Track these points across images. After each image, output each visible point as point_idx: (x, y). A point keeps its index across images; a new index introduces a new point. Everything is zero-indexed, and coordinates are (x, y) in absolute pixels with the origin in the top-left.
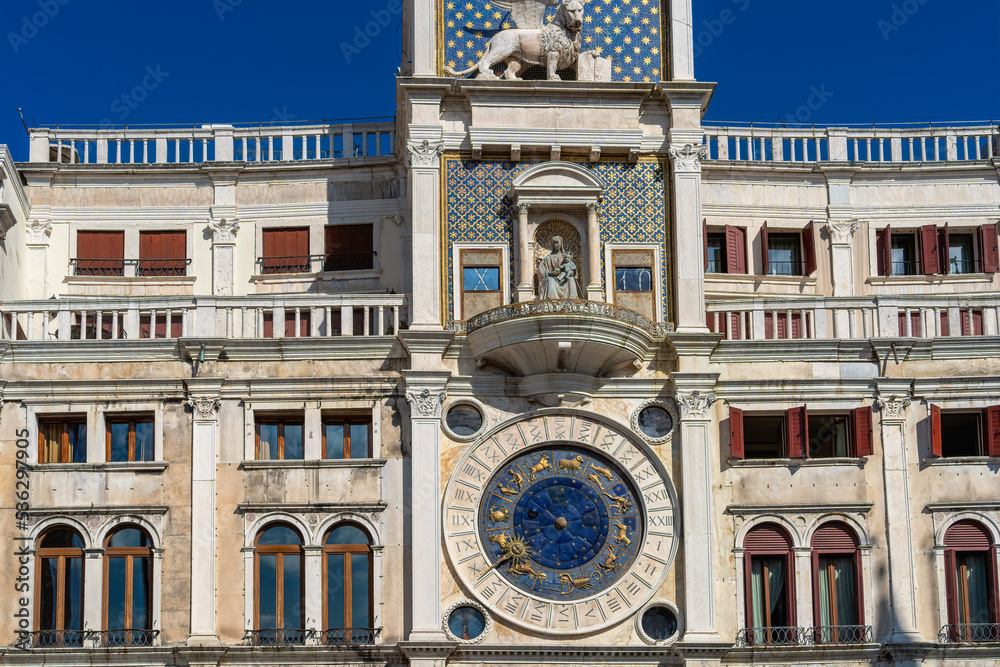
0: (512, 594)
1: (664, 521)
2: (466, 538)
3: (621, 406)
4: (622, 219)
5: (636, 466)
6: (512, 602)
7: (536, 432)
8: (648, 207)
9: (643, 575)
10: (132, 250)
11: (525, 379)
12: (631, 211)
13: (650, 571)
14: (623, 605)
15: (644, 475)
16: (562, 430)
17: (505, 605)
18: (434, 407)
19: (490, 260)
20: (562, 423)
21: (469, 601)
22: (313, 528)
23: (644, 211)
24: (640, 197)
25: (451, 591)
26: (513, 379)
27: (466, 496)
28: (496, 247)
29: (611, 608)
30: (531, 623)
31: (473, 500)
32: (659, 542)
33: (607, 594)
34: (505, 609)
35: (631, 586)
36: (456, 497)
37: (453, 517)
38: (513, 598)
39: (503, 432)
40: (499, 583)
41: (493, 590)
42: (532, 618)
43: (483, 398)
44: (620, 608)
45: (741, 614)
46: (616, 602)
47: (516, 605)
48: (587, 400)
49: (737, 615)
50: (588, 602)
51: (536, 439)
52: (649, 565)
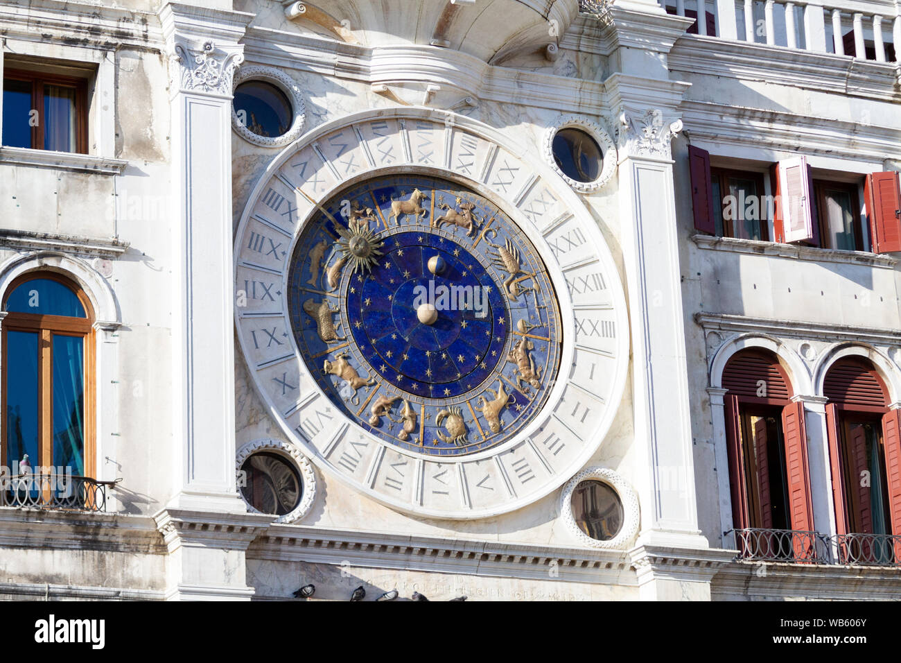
0: (351, 436)
1: (599, 328)
2: (270, 324)
6: (351, 451)
13: (580, 414)
14: (541, 470)
16: (429, 148)
17: (337, 454)
21: (277, 443)
27: (267, 247)
29: (520, 477)
30: (385, 492)
31: (280, 255)
32: (593, 365)
33: (512, 450)
34: (340, 463)
35: (551, 437)
36: (249, 247)
37: (246, 282)
38: (352, 443)
39: (330, 139)
40: (327, 414)
41: (318, 427)
42: (386, 484)
43: (296, 74)
44: (533, 477)
45: (725, 503)
46: (527, 465)
47: (358, 458)
48: (471, 102)
49: (718, 504)
50: (481, 463)
51: (386, 160)
52: (579, 403)
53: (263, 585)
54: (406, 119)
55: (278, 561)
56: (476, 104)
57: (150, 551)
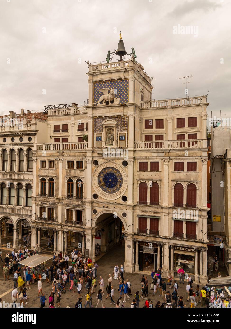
0: (102, 192)
1: (126, 181)
3: (120, 161)
4: (121, 127)
5: (122, 171)
7: (106, 165)
9: (122, 190)
10: (61, 128)
12: (122, 126)
15: (123, 173)
16: (110, 165)
17: (101, 194)
19: (100, 135)
21: (96, 193)
22: (74, 180)
23: (125, 126)
28: (101, 133)
31: (97, 176)
32: (125, 185)
33: (117, 193)
37: (94, 179)
39: (101, 165)
41: (99, 191)
43: (98, 159)
44: (118, 196)
50: (114, 194)
53: (94, 205)
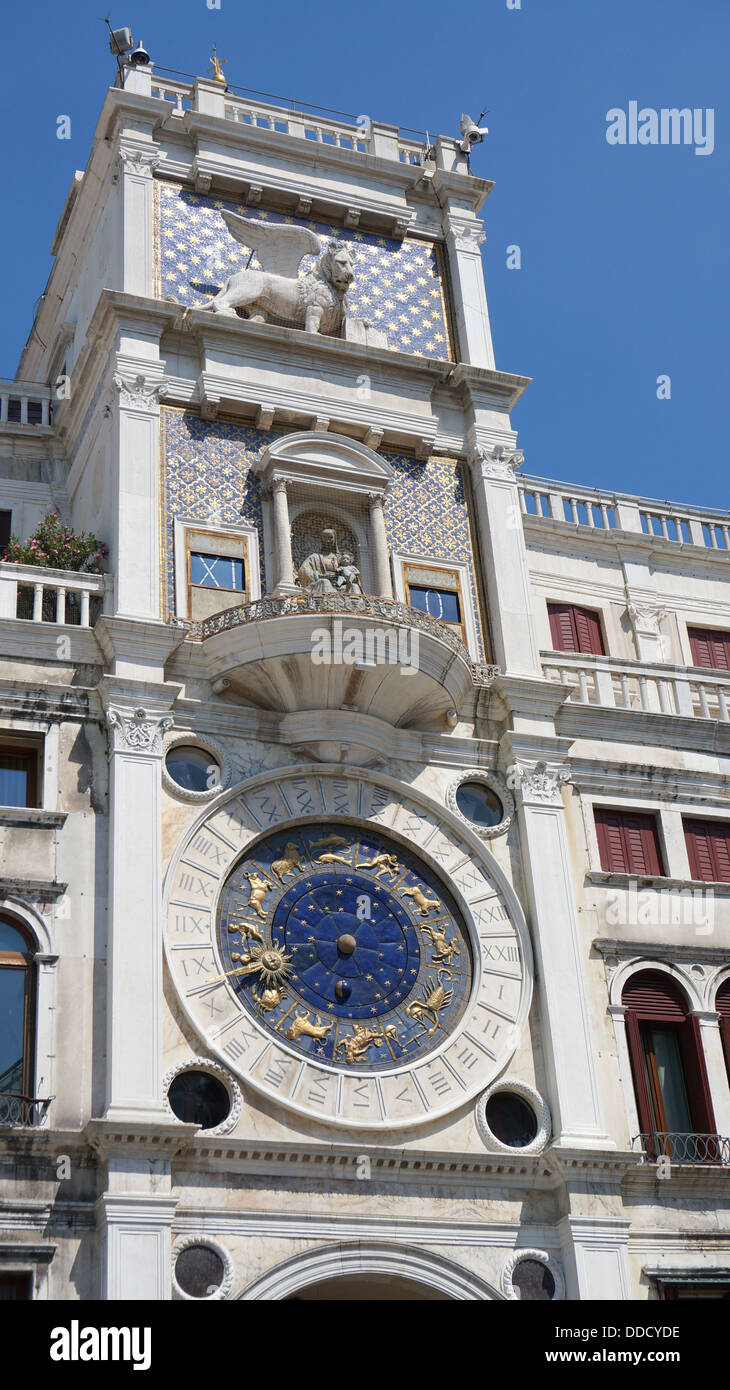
0: (276, 1054)
1: (505, 953)
2: (199, 954)
3: (429, 775)
4: (412, 526)
5: (457, 867)
6: (276, 1068)
7: (305, 799)
8: (445, 517)
9: (483, 1039)
11: (289, 718)
12: (423, 518)
13: (491, 1031)
14: (453, 1083)
15: (469, 881)
17: (263, 1071)
18: (151, 739)
19: (230, 549)
20: (345, 791)
21: (205, 1061)
23: (441, 521)
24: (434, 502)
25: (175, 1043)
26: (271, 715)
27: (196, 886)
28: (239, 533)
29: (436, 1089)
30: (309, 1106)
31: (208, 893)
32: (502, 986)
33: (428, 1064)
34: (265, 1079)
35: (463, 1053)
36: (180, 886)
37: (177, 917)
38: (277, 1061)
39: (254, 793)
40: (253, 1034)
41: (244, 1045)
42: (310, 1098)
43: (223, 739)
44: (450, 1089)
45: (631, 1111)
46: (443, 1078)
47: (282, 1074)
48: (381, 759)
49: (625, 1112)
50: (399, 1077)
51: (305, 810)
52: (489, 1021)
53: (191, 1196)
54: (323, 776)
55: (207, 1173)
56: (385, 762)
57: (82, 1165)
